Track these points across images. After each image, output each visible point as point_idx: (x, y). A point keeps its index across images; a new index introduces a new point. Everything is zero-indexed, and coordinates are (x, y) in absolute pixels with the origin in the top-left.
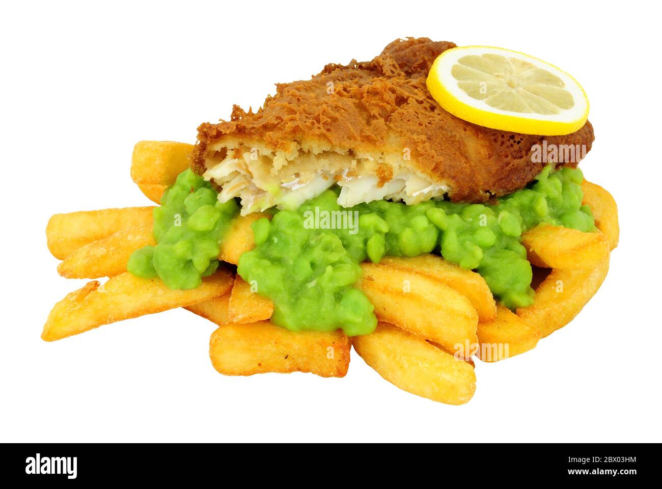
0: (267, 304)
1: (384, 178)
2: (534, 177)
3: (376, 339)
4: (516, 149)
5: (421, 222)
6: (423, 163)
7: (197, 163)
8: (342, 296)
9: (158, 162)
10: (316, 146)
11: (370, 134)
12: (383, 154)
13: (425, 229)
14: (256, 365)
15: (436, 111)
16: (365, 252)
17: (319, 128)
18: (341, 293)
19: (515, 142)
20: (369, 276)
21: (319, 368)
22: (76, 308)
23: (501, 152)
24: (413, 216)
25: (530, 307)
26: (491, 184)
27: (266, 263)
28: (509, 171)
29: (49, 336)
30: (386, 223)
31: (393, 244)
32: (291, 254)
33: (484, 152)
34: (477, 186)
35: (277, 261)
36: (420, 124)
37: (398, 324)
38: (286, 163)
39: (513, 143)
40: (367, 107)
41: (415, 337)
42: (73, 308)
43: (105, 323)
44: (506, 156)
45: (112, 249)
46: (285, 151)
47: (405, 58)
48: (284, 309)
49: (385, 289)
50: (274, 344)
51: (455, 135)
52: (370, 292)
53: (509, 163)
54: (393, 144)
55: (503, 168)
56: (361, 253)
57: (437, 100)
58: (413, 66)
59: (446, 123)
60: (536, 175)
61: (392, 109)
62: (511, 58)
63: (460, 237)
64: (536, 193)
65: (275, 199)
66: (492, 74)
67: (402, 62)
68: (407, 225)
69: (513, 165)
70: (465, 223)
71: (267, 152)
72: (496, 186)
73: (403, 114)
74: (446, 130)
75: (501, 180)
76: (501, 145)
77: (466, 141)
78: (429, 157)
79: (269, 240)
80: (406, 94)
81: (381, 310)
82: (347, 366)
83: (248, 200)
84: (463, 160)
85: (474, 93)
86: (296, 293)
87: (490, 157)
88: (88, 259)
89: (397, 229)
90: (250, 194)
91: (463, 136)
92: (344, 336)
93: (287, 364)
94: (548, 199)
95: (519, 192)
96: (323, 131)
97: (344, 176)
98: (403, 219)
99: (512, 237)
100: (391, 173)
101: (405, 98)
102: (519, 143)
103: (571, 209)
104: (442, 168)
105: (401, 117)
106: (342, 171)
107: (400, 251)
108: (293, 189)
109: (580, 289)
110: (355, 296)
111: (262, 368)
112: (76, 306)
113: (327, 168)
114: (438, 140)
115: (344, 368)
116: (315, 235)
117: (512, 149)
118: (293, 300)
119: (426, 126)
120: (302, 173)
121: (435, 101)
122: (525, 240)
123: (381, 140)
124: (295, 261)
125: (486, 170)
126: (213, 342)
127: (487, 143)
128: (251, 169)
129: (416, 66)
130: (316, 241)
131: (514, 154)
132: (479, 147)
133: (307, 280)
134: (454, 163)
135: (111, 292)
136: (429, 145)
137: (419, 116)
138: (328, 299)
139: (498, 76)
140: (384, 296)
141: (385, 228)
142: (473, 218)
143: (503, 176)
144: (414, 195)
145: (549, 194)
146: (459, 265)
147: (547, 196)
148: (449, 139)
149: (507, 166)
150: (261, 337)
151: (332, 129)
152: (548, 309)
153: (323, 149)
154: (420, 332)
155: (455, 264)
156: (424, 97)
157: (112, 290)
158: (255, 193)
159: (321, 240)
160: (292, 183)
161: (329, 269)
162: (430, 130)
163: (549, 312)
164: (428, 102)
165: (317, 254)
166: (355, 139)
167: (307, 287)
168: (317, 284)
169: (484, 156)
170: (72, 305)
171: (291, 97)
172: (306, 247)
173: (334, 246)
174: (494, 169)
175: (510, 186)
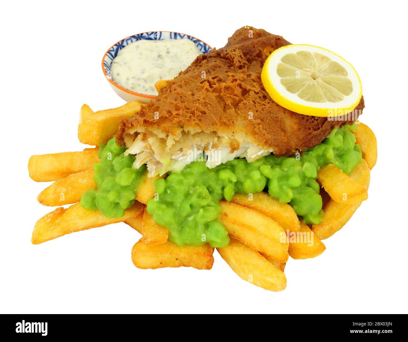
0: (165, 232)
1: (234, 148)
2: (326, 137)
3: (229, 250)
4: (315, 124)
5: (256, 175)
6: (258, 139)
7: (119, 139)
8: (209, 226)
9: (95, 133)
10: (192, 130)
11: (225, 121)
12: (233, 133)
13: (259, 180)
14: (159, 263)
15: (267, 101)
16: (223, 195)
17: (194, 120)
18: (209, 224)
19: (315, 120)
20: (225, 213)
21: (196, 265)
22: (51, 228)
23: (307, 126)
24: (252, 170)
25: (321, 224)
26: (299, 145)
27: (164, 206)
28: (311, 138)
29: (36, 241)
30: (235, 176)
31: (239, 187)
32: (178, 200)
33: (296, 127)
34: (291, 147)
35: (170, 204)
36: (257, 111)
37: (242, 241)
38: (174, 143)
39: (314, 121)
40: (224, 99)
41: (252, 250)
42: (49, 228)
43: (68, 233)
44: (310, 129)
45: (70, 188)
46: (173, 136)
47: (248, 48)
48: (175, 234)
49: (234, 222)
50: (169, 254)
51: (278, 117)
52: (226, 223)
53: (311, 133)
54: (240, 126)
55: (307, 136)
56: (220, 196)
57: (267, 91)
58: (253, 55)
59: (272, 109)
60: (327, 136)
61: (240, 99)
62: (315, 53)
63: (280, 183)
64: (327, 146)
65: (168, 168)
66: (302, 69)
67: (246, 51)
68: (248, 176)
69: (313, 135)
70: (283, 172)
71: (163, 136)
72: (302, 146)
73: (246, 104)
74: (273, 113)
75: (306, 142)
76: (306, 122)
77: (285, 120)
78: (262, 135)
79: (165, 192)
80: (248, 87)
81: (232, 232)
82: (212, 264)
83: (152, 168)
84: (282, 134)
85: (291, 88)
86: (182, 224)
87: (299, 129)
88: (56, 195)
89: (242, 178)
90: (153, 165)
91: (283, 117)
92: (210, 247)
93: (177, 262)
94: (334, 149)
95: (316, 147)
96: (197, 121)
97: (210, 148)
98: (245, 172)
99: (311, 178)
100: (239, 146)
101: (248, 90)
102: (317, 120)
103: (349, 150)
104: (270, 142)
105: (245, 106)
106: (208, 144)
107: (244, 192)
108: (179, 160)
109: (351, 208)
110: (217, 226)
111: (162, 265)
112: (51, 227)
113: (199, 143)
114: (268, 121)
115: (210, 265)
116: (193, 187)
117: (313, 124)
118: (180, 228)
119: (260, 112)
120: (184, 149)
121: (266, 92)
122: (319, 178)
123: (232, 124)
124: (181, 204)
125: (297, 137)
126: (133, 253)
127: (298, 121)
128: (153, 148)
129: (255, 55)
130: (193, 191)
131: (314, 127)
132: (293, 124)
133: (188, 216)
134: (277, 137)
135: (71, 219)
136: (262, 127)
137: (256, 105)
138: (201, 227)
139: (306, 71)
140: (234, 225)
141: (234, 180)
142: (288, 169)
143: (307, 141)
144: (253, 157)
145: (335, 146)
146: (278, 200)
147: (333, 147)
148: (275, 119)
149: (310, 135)
150: (162, 250)
151: (203, 119)
152: (331, 225)
153: (197, 131)
154: (255, 248)
155: (276, 199)
156: (259, 89)
157: (72, 218)
158: (156, 164)
159: (196, 190)
160: (178, 156)
161: (201, 211)
162: (263, 114)
163: (331, 227)
164: (262, 93)
165: (194, 200)
166: (216, 124)
167: (188, 220)
168: (194, 219)
169: (296, 129)
170: (48, 226)
171: (176, 95)
172: (187, 195)
173: (204, 195)
174: (301, 136)
175: (311, 145)
